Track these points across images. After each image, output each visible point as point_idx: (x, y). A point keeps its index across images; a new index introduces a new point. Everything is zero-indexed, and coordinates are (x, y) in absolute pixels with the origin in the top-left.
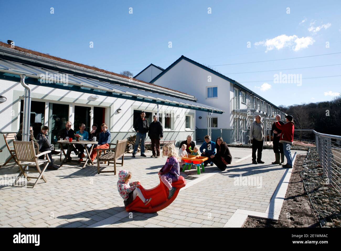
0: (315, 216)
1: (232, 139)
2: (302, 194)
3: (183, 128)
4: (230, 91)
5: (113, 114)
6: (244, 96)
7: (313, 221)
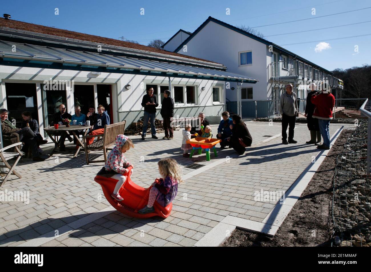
0: (331, 228)
1: (271, 111)
2: (327, 189)
3: (210, 102)
4: (267, 56)
5: (120, 91)
6: (286, 60)
7: (324, 238)
